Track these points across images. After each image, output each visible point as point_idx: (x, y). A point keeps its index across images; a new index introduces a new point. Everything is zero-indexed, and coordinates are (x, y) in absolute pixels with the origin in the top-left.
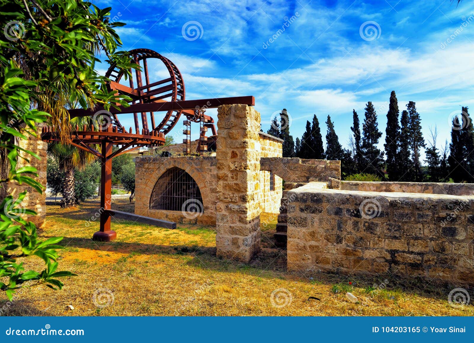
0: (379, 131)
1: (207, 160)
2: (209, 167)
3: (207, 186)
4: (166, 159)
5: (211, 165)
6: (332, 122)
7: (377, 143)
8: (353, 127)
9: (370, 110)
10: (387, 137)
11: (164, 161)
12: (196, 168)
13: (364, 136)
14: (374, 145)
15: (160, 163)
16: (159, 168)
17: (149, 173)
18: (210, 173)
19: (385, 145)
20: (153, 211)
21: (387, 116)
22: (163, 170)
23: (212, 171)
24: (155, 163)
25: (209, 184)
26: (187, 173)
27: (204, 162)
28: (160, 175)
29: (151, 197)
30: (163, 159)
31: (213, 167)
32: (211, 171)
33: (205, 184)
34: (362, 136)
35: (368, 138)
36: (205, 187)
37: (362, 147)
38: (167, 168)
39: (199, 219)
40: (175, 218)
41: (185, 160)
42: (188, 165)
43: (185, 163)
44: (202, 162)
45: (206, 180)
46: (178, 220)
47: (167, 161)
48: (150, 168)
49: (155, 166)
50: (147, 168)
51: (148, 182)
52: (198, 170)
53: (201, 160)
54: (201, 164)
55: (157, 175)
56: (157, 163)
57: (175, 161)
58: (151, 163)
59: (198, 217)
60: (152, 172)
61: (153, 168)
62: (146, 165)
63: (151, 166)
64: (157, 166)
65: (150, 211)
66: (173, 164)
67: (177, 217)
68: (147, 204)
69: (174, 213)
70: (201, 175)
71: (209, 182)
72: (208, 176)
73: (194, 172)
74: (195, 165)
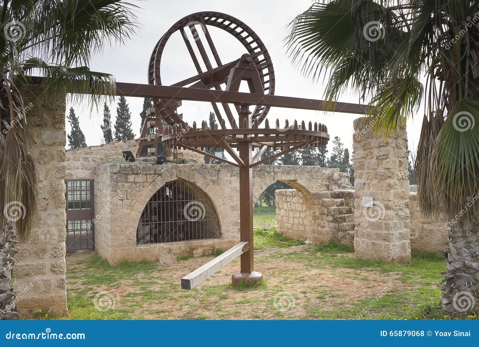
0: (132, 132)
2: (229, 178)
3: (226, 202)
4: (165, 168)
5: (231, 176)
6: (76, 117)
8: (103, 125)
11: (162, 171)
12: (211, 180)
13: (115, 137)
15: (155, 174)
16: (153, 181)
17: (137, 189)
18: (229, 185)
20: (143, 247)
21: (141, 114)
22: (159, 184)
23: (233, 182)
24: (146, 175)
25: (229, 200)
27: (222, 172)
30: (160, 168)
31: (233, 178)
33: (223, 201)
34: (113, 136)
36: (224, 204)
38: (168, 181)
39: (217, 247)
40: (183, 251)
41: (196, 170)
42: (200, 176)
43: (196, 173)
44: (219, 171)
45: (225, 196)
46: (186, 254)
47: (168, 171)
48: (139, 182)
49: (147, 178)
50: (132, 182)
51: (135, 204)
52: (214, 182)
53: (217, 169)
54: (218, 175)
55: (150, 192)
56: (151, 174)
57: (180, 170)
58: (140, 173)
59: (215, 245)
60: (142, 188)
61: (144, 182)
62: (131, 178)
63: (139, 179)
64: (150, 179)
65: (140, 247)
66: (177, 176)
67: (186, 250)
68: (135, 238)
69: (180, 246)
70: (218, 188)
71: (228, 198)
72: (228, 190)
73: (208, 185)
74: (210, 176)
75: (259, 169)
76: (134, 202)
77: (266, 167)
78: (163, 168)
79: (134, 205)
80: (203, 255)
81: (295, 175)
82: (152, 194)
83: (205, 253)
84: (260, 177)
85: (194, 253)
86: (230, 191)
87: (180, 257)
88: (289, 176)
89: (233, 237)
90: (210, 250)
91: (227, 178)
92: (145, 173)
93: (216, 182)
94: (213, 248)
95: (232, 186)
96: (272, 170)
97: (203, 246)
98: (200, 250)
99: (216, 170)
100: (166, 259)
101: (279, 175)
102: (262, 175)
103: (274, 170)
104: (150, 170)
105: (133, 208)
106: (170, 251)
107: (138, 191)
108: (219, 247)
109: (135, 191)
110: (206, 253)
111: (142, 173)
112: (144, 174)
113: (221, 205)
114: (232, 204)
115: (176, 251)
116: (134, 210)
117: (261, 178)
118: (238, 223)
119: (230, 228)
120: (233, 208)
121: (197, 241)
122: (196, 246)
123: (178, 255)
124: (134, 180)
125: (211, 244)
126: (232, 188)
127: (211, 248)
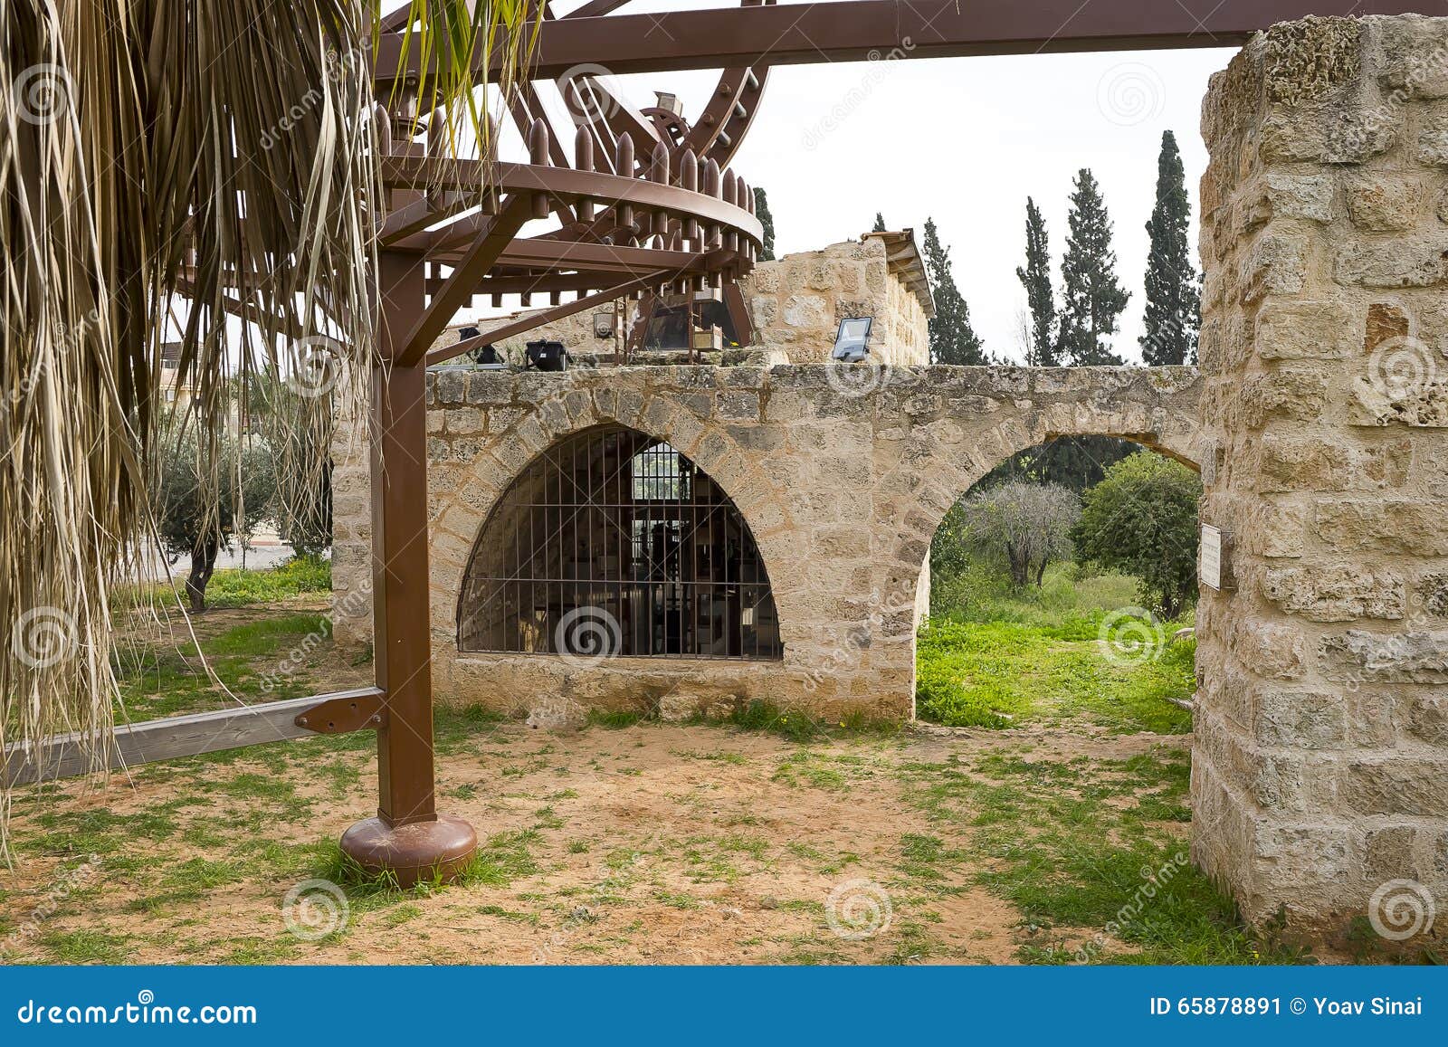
0: (1118, 286)
1: (799, 385)
2: (812, 421)
3: (797, 519)
4: (549, 384)
5: (822, 413)
6: (943, 245)
7: (1109, 329)
8: (1025, 267)
9: (1087, 198)
10: (1148, 308)
11: (542, 393)
12: (731, 430)
13: (1064, 305)
14: (1102, 338)
15: (515, 404)
16: (511, 430)
17: (454, 459)
18: (813, 450)
19: (1141, 340)
20: (478, 661)
21: (1148, 226)
22: (533, 443)
23: (828, 439)
24: (484, 407)
25: (809, 511)
27: (776, 397)
28: (514, 470)
29: (464, 587)
30: (531, 384)
31: (829, 423)
32: (818, 440)
33: (785, 512)
34: (1059, 302)
35: (1080, 313)
36: (789, 525)
37: (1059, 349)
38: (560, 431)
39: (756, 693)
40: (617, 693)
41: (670, 387)
42: (687, 411)
43: (670, 403)
44: (766, 393)
45: (791, 492)
46: (631, 707)
47: (562, 396)
48: (458, 434)
49: (487, 420)
50: (437, 432)
51: (449, 511)
52: (743, 437)
53: (759, 385)
54: (763, 408)
55: (499, 471)
56: (500, 407)
57: (607, 391)
58: (461, 405)
59: (749, 686)
60: (471, 456)
61: (476, 435)
62: (434, 419)
63: (462, 424)
64: (497, 423)
65: (467, 661)
66: (595, 412)
67: (628, 690)
68: (447, 628)
69: (606, 671)
70: (761, 463)
71: (807, 502)
72: (805, 470)
73: (720, 448)
74: (728, 411)
75: (954, 382)
76: (445, 502)
77: (991, 376)
78: (543, 385)
79: (444, 512)
80: (698, 718)
81: (1149, 410)
82: (505, 476)
83: (704, 711)
84: (959, 417)
85: (662, 706)
86: (816, 473)
87: (605, 712)
88: (1116, 418)
90: (727, 701)
91: (803, 422)
92: (479, 402)
93: (752, 437)
94: (741, 697)
95: (826, 453)
96: (1024, 388)
97: (699, 685)
98: (685, 700)
99: (753, 390)
100: (549, 711)
101: (1059, 408)
102: (970, 409)
103: (1032, 387)
104: (497, 391)
105: (442, 524)
106: (567, 686)
107: (458, 465)
108: (762, 696)
109: (448, 464)
110: (711, 713)
111: (468, 400)
112: (478, 405)
113: (776, 531)
114: (823, 526)
115: (589, 688)
116: (445, 530)
117: (968, 421)
118: (851, 606)
119: (816, 625)
120: (831, 545)
121: (681, 663)
122: (673, 680)
123: (597, 707)
124: (444, 427)
125: (732, 680)
126: (823, 463)
127: (733, 697)
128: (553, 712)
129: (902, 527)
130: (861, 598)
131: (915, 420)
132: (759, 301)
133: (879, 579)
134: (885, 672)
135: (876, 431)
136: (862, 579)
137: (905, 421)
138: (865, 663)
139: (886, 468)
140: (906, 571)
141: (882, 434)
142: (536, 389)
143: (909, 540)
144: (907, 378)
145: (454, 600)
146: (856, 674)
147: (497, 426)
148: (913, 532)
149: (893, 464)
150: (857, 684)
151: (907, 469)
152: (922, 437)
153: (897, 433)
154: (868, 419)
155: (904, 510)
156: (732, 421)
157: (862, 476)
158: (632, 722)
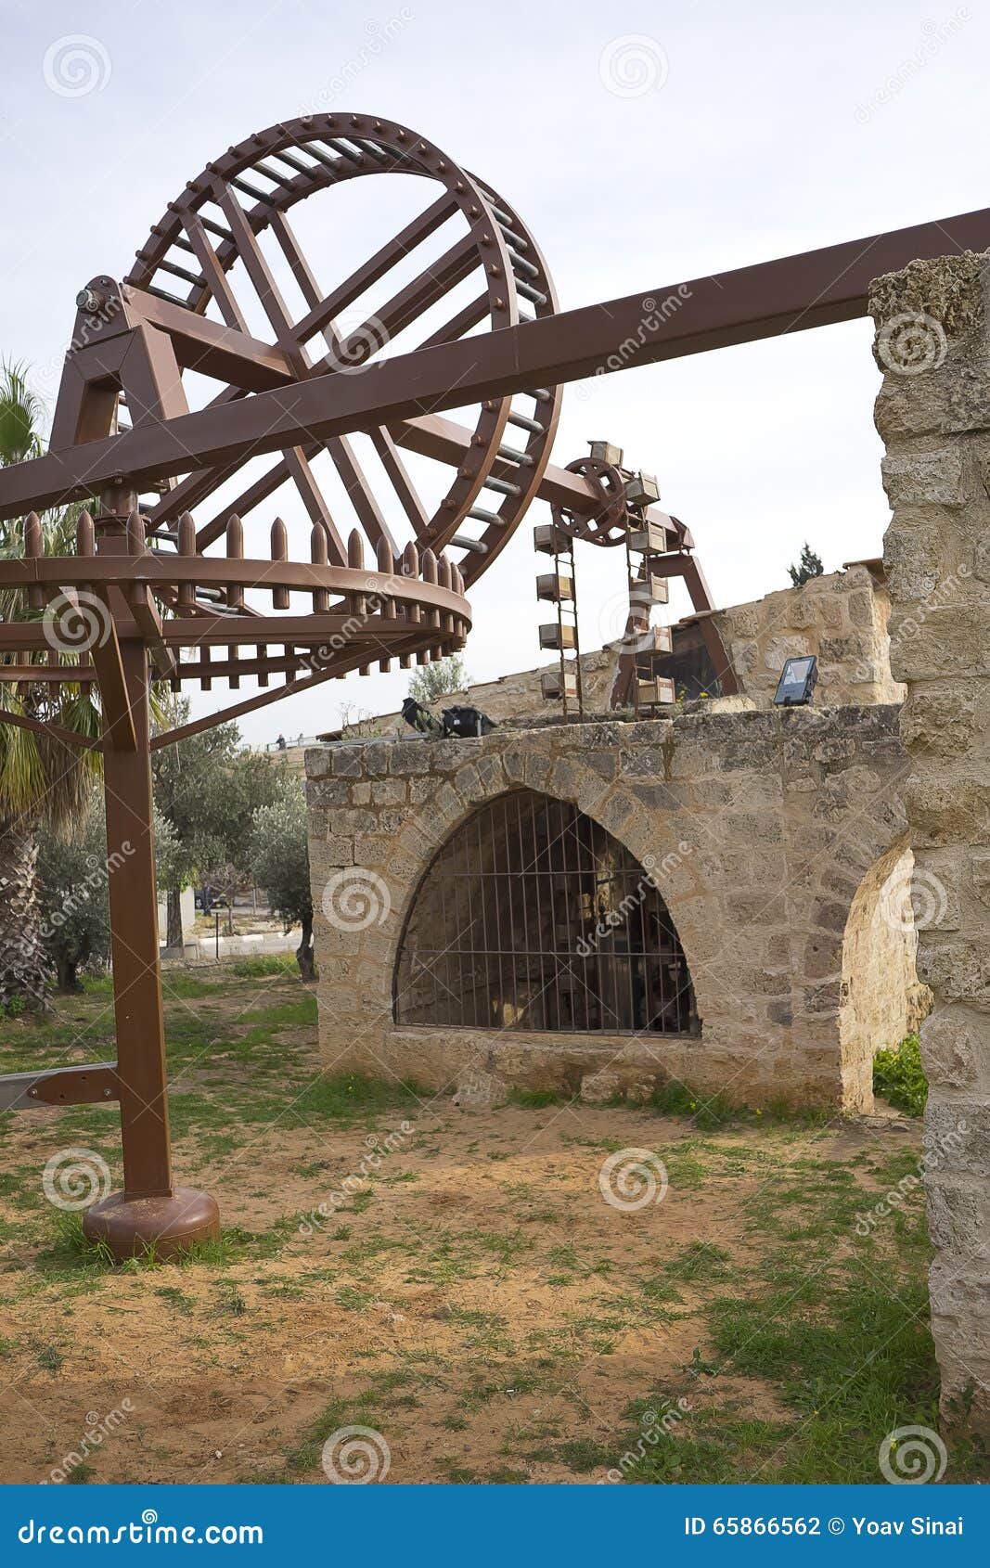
1: (702, 739)
2: (718, 776)
3: (708, 883)
4: (463, 751)
5: (728, 766)
11: (456, 761)
12: (637, 790)
15: (433, 773)
16: (430, 799)
17: (382, 831)
18: (722, 807)
20: (410, 1035)
22: (451, 811)
23: (736, 795)
24: (405, 778)
25: (721, 877)
26: (586, 819)
27: (680, 752)
28: (437, 839)
29: (398, 959)
30: (446, 752)
31: (737, 777)
32: (726, 795)
33: (696, 876)
38: (474, 799)
39: (675, 1075)
40: (538, 1071)
41: (575, 748)
42: (591, 772)
43: (575, 764)
44: (670, 747)
45: (700, 854)
46: (553, 1086)
47: (474, 762)
48: (384, 806)
49: (409, 790)
50: (366, 805)
52: (649, 796)
53: (663, 740)
54: (667, 763)
55: (421, 841)
56: (419, 776)
57: (516, 756)
58: (387, 775)
59: (669, 1066)
60: (395, 827)
61: (399, 806)
62: (362, 792)
63: (386, 796)
64: (418, 792)
65: (400, 1035)
66: (505, 776)
67: (550, 1068)
68: (381, 1001)
69: (528, 1047)
70: (668, 823)
71: (718, 863)
72: (712, 828)
73: (627, 809)
74: (632, 770)
75: (867, 723)
78: (457, 752)
80: (619, 1100)
82: (429, 847)
83: (625, 1094)
84: (875, 762)
85: (583, 1085)
86: (726, 832)
87: (526, 1090)
89: (748, 1040)
90: (647, 1082)
91: (709, 777)
92: (401, 772)
93: (658, 796)
94: (661, 1077)
95: (734, 810)
97: (618, 1064)
98: (606, 1080)
99: (656, 746)
100: (477, 1089)
102: (886, 752)
104: (416, 761)
106: (491, 1062)
107: (385, 836)
108: (682, 1078)
109: (376, 836)
110: (631, 1094)
111: (391, 772)
112: (401, 776)
113: (687, 896)
114: (736, 890)
115: (510, 1065)
117: (884, 765)
118: (770, 979)
119: (735, 999)
120: (743, 910)
121: (603, 1041)
122: (592, 1058)
123: (519, 1085)
124: (372, 800)
125: (652, 1060)
126: (732, 821)
127: (652, 1078)
128: (479, 1089)
129: (819, 889)
130: (781, 969)
131: (829, 768)
132: (738, 647)
133: (798, 948)
134: (810, 1053)
135: (786, 782)
136: (780, 948)
137: (817, 771)
138: (788, 1042)
139: (798, 824)
140: (826, 939)
141: (792, 786)
142: (451, 757)
143: (828, 903)
144: (814, 721)
145: (387, 973)
146: (779, 1055)
147: (418, 796)
148: (831, 894)
149: (803, 817)
150: (780, 1066)
151: (821, 823)
152: (835, 786)
153: (808, 784)
154: (777, 770)
155: (820, 870)
156: (637, 780)
157: (773, 833)
158: (553, 1102)
